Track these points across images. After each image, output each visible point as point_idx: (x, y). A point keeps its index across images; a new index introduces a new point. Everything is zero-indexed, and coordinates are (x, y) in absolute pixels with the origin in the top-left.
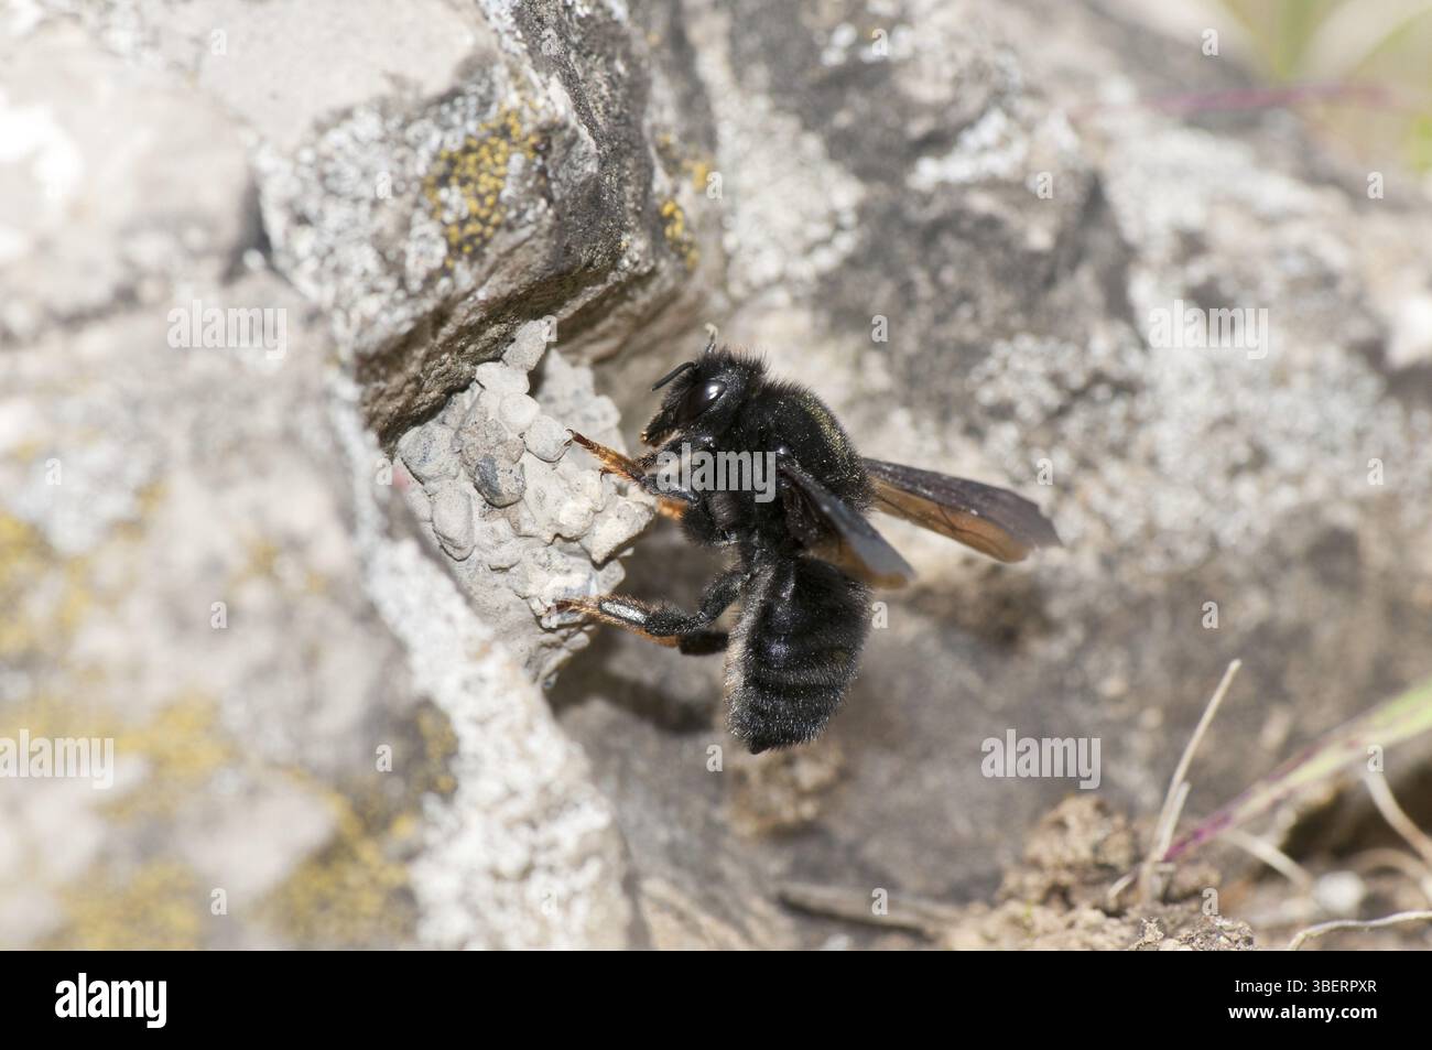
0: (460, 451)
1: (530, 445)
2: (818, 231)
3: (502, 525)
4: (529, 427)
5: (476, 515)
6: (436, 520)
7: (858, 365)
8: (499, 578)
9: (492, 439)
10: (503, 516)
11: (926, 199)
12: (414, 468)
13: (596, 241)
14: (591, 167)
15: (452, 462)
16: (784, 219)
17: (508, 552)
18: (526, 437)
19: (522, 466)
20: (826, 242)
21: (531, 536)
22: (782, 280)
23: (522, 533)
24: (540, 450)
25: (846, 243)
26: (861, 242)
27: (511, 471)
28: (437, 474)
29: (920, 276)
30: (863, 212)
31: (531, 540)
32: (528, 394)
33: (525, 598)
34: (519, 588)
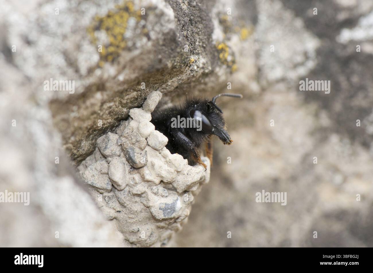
0: (121, 145)
1: (150, 143)
2: (299, 59)
3: (137, 177)
4: (149, 136)
5: (127, 172)
6: (109, 173)
7: (316, 115)
8: (137, 199)
9: (134, 140)
10: (138, 173)
11: (344, 47)
12: (102, 151)
13: (175, 57)
14: (172, 26)
15: (117, 150)
16: (285, 54)
17: (140, 188)
18: (148, 139)
19: (146, 151)
20: (302, 64)
21: (150, 181)
22: (283, 80)
23: (145, 180)
24: (153, 145)
25: (311, 64)
26: (318, 65)
27: (141, 154)
28: (111, 154)
29: (342, 79)
30: (319, 52)
31: (150, 183)
32: (150, 121)
33: (148, 207)
34: (145, 203)
